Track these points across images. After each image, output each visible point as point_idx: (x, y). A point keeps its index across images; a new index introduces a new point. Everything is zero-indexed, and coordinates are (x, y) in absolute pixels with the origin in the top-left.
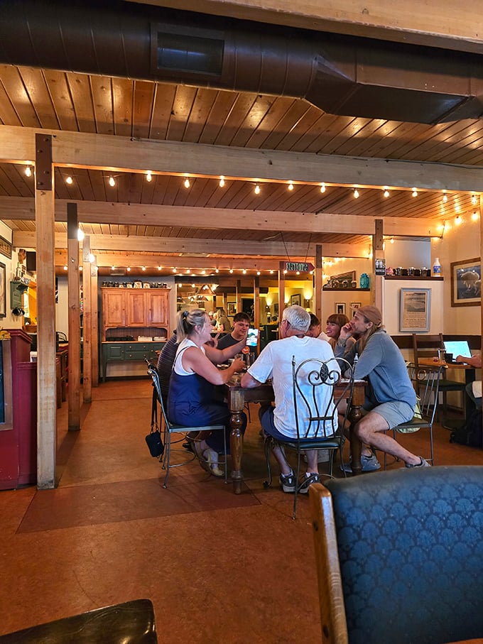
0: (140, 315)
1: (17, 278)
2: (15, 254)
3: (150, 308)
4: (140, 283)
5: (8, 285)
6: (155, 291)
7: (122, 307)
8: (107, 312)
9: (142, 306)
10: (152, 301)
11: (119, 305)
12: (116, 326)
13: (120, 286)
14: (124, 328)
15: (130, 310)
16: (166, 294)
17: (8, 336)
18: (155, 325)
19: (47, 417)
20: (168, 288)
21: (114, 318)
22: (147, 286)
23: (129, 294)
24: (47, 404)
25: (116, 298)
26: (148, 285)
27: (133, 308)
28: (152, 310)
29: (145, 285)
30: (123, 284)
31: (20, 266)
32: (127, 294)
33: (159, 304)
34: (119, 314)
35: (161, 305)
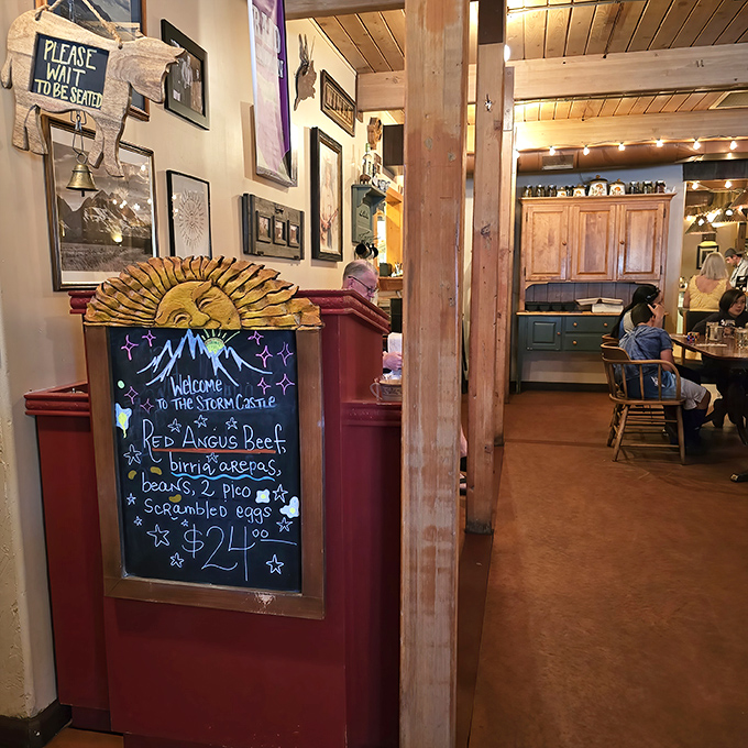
0: (599, 255)
1: (364, 178)
2: (362, 128)
3: (622, 238)
4: (604, 185)
5: (347, 191)
6: (638, 202)
7: (561, 238)
8: (530, 251)
9: (604, 234)
10: (627, 225)
11: (556, 234)
12: (547, 278)
13: (559, 193)
14: (561, 284)
15: (578, 245)
16: (661, 207)
17: (313, 318)
18: (633, 277)
19: (431, 598)
20: (668, 192)
21: (544, 263)
22: (618, 190)
23: (578, 209)
24: (431, 552)
25: (548, 220)
26: (622, 187)
27: (584, 241)
28: (626, 244)
29: (613, 187)
30: (567, 188)
31: (372, 152)
32: (574, 209)
33: (645, 228)
34: (553, 254)
35: (648, 233)
